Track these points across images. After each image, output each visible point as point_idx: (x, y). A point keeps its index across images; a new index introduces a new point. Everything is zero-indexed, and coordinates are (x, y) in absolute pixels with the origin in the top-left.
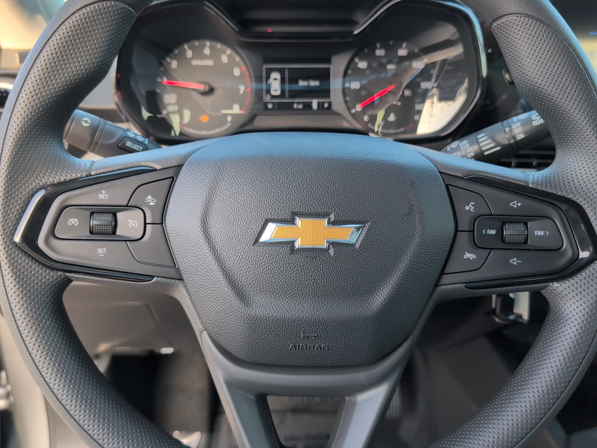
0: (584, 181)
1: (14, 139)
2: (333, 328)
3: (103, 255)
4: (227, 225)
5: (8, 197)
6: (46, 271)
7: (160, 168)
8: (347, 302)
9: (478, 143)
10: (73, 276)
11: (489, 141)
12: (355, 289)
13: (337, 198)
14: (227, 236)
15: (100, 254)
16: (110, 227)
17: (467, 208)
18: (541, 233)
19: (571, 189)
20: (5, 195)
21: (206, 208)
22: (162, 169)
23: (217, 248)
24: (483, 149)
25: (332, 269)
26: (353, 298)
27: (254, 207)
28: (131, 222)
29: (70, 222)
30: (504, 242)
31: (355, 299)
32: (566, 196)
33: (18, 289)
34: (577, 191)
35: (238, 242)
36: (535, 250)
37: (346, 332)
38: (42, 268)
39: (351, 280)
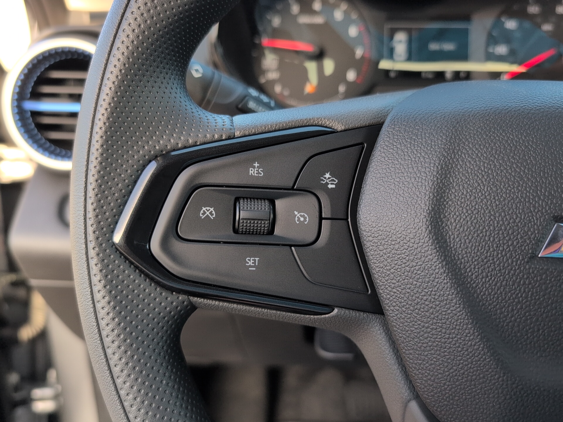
1: (121, 71)
3: (255, 269)
4: (477, 226)
5: (106, 168)
6: (161, 294)
7: (343, 128)
10: (201, 302)
14: (477, 244)
15: (250, 266)
16: (266, 222)
20: (101, 163)
21: (438, 195)
22: (345, 130)
23: (459, 266)
27: (528, 194)
28: (298, 215)
29: (202, 212)
33: (119, 324)
35: (500, 256)
38: (156, 289)
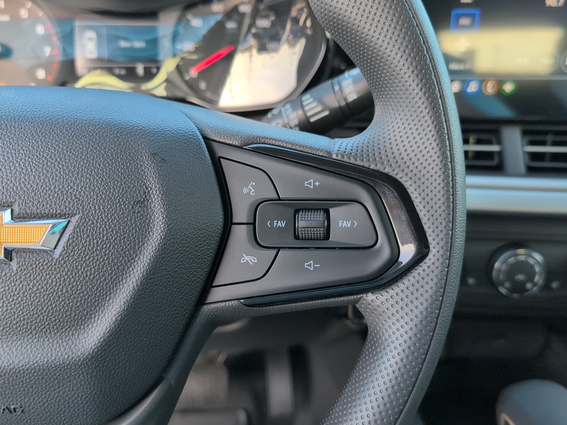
0: (405, 148)
2: (22, 381)
8: (44, 340)
9: (303, 107)
11: (314, 104)
12: (56, 320)
13: (25, 179)
17: (245, 190)
18: (347, 224)
19: (389, 161)
24: (309, 114)
25: (16, 291)
26: (55, 334)
30: (297, 237)
31: (58, 334)
32: (382, 170)
34: (397, 162)
36: (340, 248)
37: (46, 386)
39: (48, 306)
